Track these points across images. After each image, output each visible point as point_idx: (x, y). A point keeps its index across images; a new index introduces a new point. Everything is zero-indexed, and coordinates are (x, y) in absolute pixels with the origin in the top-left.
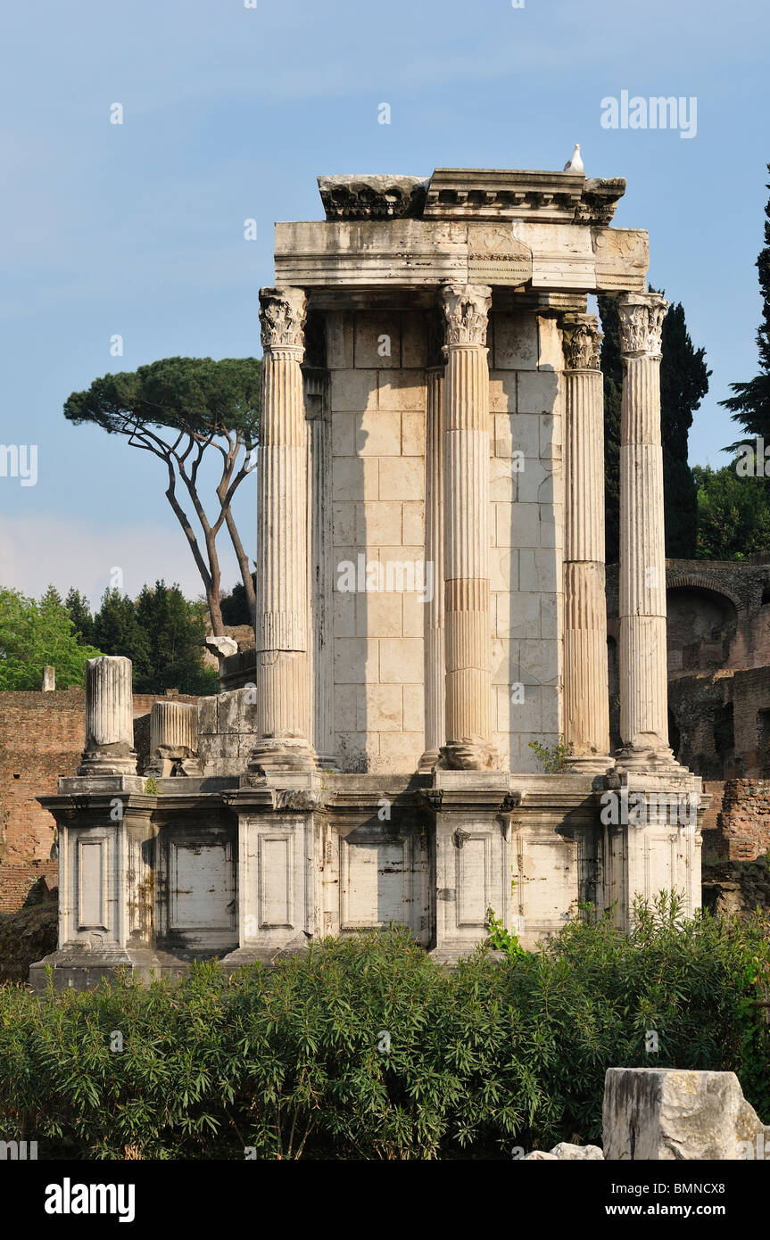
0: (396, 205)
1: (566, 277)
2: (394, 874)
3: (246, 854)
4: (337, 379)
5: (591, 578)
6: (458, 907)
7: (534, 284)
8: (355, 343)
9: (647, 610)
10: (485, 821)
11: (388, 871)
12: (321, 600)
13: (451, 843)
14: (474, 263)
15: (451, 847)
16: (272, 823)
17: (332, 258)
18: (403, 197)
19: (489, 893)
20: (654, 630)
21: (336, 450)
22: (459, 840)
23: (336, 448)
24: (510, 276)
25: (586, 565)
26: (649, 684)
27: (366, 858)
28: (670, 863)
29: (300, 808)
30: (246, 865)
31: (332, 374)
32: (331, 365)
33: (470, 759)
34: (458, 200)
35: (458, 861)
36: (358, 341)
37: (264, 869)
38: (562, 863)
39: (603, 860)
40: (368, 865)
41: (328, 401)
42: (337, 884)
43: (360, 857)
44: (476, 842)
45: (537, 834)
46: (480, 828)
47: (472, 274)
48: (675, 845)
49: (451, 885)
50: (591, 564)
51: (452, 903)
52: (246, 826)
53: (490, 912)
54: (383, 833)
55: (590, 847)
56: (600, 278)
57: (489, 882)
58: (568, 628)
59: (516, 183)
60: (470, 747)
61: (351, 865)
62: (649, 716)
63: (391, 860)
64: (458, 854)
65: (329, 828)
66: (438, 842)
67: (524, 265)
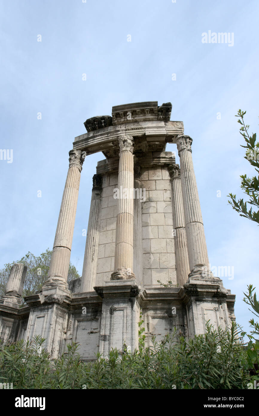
0: (104, 122)
1: (156, 132)
2: (94, 334)
3: (30, 324)
4: (104, 190)
5: (183, 232)
6: (109, 344)
7: (146, 134)
8: (109, 180)
9: (194, 220)
10: (124, 302)
11: (92, 333)
12: (94, 247)
13: (109, 313)
14: (127, 131)
15: (109, 315)
16: (41, 310)
17: (87, 139)
18: (106, 119)
19: (125, 336)
20: (197, 227)
21: (103, 207)
22: (112, 311)
23: (103, 206)
24: (138, 133)
25: (181, 228)
26: (198, 246)
27: (84, 327)
28: (216, 321)
29: (50, 302)
30: (29, 329)
31: (103, 189)
32: (103, 187)
33: (119, 276)
34: (121, 117)
35: (111, 321)
36: (110, 180)
37: (34, 331)
38: (168, 327)
39: (187, 325)
40: (84, 331)
41: (102, 195)
42: (71, 340)
43: (81, 327)
44: (120, 311)
45: (156, 313)
46: (122, 305)
47: (126, 134)
48: (218, 313)
49: (107, 333)
50: (183, 228)
51: (107, 342)
52: (32, 313)
53: (125, 346)
54: (91, 316)
55: (181, 320)
56: (168, 132)
57: (125, 331)
58: (176, 249)
59: (137, 107)
60: (120, 272)
61: (78, 331)
62: (199, 258)
63: (93, 328)
64: (111, 318)
65: (71, 316)
66: (102, 312)
67: (143, 130)
